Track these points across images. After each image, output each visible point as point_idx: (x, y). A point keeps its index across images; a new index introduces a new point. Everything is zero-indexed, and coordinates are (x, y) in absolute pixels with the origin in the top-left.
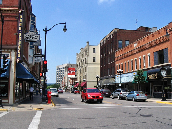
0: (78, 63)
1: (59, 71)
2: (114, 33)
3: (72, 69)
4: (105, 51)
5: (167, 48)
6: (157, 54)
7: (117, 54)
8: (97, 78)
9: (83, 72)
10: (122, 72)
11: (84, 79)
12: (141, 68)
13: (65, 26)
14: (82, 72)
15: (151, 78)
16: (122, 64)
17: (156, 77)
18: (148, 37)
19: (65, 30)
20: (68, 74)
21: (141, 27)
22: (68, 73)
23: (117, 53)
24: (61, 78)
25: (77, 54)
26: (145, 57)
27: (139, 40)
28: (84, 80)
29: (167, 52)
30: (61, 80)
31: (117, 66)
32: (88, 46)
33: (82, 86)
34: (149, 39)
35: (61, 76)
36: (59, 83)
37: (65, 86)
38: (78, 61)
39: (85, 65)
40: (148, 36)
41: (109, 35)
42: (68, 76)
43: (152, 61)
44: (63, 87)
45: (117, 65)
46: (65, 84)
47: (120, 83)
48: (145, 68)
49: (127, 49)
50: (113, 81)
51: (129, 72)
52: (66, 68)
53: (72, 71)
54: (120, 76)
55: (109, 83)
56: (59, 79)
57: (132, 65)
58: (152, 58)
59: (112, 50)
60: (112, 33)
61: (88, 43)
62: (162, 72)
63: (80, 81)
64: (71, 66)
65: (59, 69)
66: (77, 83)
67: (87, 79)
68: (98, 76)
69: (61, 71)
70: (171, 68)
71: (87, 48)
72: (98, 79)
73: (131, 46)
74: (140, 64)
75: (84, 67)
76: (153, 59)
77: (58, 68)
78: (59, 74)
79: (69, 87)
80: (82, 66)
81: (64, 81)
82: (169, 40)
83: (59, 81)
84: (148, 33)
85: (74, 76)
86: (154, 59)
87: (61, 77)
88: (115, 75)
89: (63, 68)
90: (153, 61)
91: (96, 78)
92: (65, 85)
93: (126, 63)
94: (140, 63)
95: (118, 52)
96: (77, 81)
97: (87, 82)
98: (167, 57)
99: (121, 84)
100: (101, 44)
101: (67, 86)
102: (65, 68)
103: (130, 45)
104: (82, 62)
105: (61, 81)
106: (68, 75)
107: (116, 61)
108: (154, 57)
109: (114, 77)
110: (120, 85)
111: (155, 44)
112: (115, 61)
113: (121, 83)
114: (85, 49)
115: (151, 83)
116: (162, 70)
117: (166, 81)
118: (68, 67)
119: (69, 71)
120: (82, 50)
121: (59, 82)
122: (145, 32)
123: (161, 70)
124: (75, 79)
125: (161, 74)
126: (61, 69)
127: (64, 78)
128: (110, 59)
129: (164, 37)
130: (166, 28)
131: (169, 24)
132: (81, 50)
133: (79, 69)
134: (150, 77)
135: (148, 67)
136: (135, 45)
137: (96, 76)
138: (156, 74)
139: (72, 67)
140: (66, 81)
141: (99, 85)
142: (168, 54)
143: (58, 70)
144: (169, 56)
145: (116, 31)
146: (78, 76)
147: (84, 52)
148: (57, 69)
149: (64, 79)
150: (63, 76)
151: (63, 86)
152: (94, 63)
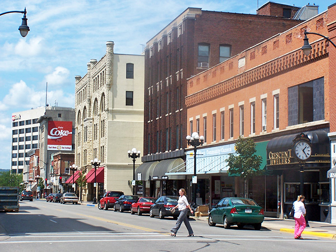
0: (80, 107)
1: (21, 131)
2: (185, 21)
3: (61, 124)
4: (159, 75)
5: (323, 77)
6: (297, 92)
7: (192, 86)
8: (132, 157)
9: (95, 137)
10: (202, 140)
11: (96, 160)
12: (254, 132)
13: (25, 20)
14: (90, 136)
15: (275, 161)
16: (205, 118)
17: (287, 161)
18: (275, 42)
19: (24, 29)
20: (50, 142)
21: (268, 6)
22: (49, 137)
23: (192, 83)
24: (27, 155)
25: (79, 78)
26: (267, 100)
27: (253, 50)
28: (96, 163)
29: (321, 89)
30: (28, 159)
31: (191, 122)
32: (112, 54)
33: (90, 180)
34: (278, 47)
35: (27, 147)
36: (21, 171)
37: (37, 179)
38: (79, 101)
39: (100, 115)
40: (275, 40)
41: (172, 26)
42: (49, 149)
43: (284, 114)
44: (31, 181)
45: (191, 119)
46: (38, 173)
47: (195, 175)
48: (265, 133)
49: (218, 72)
50: (179, 168)
51: (223, 141)
52: (44, 122)
53: (63, 133)
54: (195, 155)
55: (166, 174)
56: (20, 155)
57: (232, 121)
58: (284, 104)
59: (179, 74)
60: (180, 21)
61: (111, 45)
62: (298, 146)
63: (83, 166)
64: (60, 115)
65: (21, 123)
66: (73, 170)
67: (106, 158)
68: (134, 151)
69: (28, 130)
70: (329, 134)
71: (106, 61)
72: (134, 161)
73: (231, 66)
74: (254, 120)
75: (97, 121)
76: (287, 107)
77: (18, 121)
78: (21, 140)
79: (51, 184)
80: (93, 119)
81: (35, 165)
82: (326, 55)
83: (20, 163)
84: (288, 23)
85: (67, 148)
86: (289, 107)
87: (27, 151)
88: (186, 151)
89: (34, 121)
90: (287, 113)
91: (129, 156)
92: (38, 176)
93: (215, 115)
94: (254, 116)
95: (195, 81)
96: (74, 166)
97: (106, 169)
98: (322, 104)
99: (196, 177)
100: (147, 52)
101: (44, 179)
102: (40, 122)
103: (229, 63)
104: (92, 105)
105: (27, 163)
106: (48, 146)
107: (189, 107)
108: (290, 102)
109: (182, 155)
110: (195, 180)
111: (293, 63)
112: (186, 109)
113: (198, 176)
114: (102, 64)
115: (280, 176)
116: (299, 140)
117: (318, 172)
118: (50, 118)
119: (51, 133)
120: (92, 65)
121: (21, 167)
122: (281, 22)
123: (295, 141)
124: (69, 157)
125: (297, 152)
126: (28, 122)
127: (37, 152)
128: (172, 101)
129: (316, 46)
130: (322, 19)
131: (329, 7)
132: (89, 66)
133: (82, 125)
134: (275, 159)
135: (273, 128)
136: (242, 63)
137: (129, 152)
138: (288, 153)
139: (61, 119)
140: (42, 165)
141: (139, 179)
142: (323, 95)
143: (18, 128)
144: (325, 102)
145: (193, 15)
146: (79, 150)
147: (99, 74)
148: (15, 125)
149: (35, 158)
150: (34, 146)
151: (31, 179)
152: (129, 108)
